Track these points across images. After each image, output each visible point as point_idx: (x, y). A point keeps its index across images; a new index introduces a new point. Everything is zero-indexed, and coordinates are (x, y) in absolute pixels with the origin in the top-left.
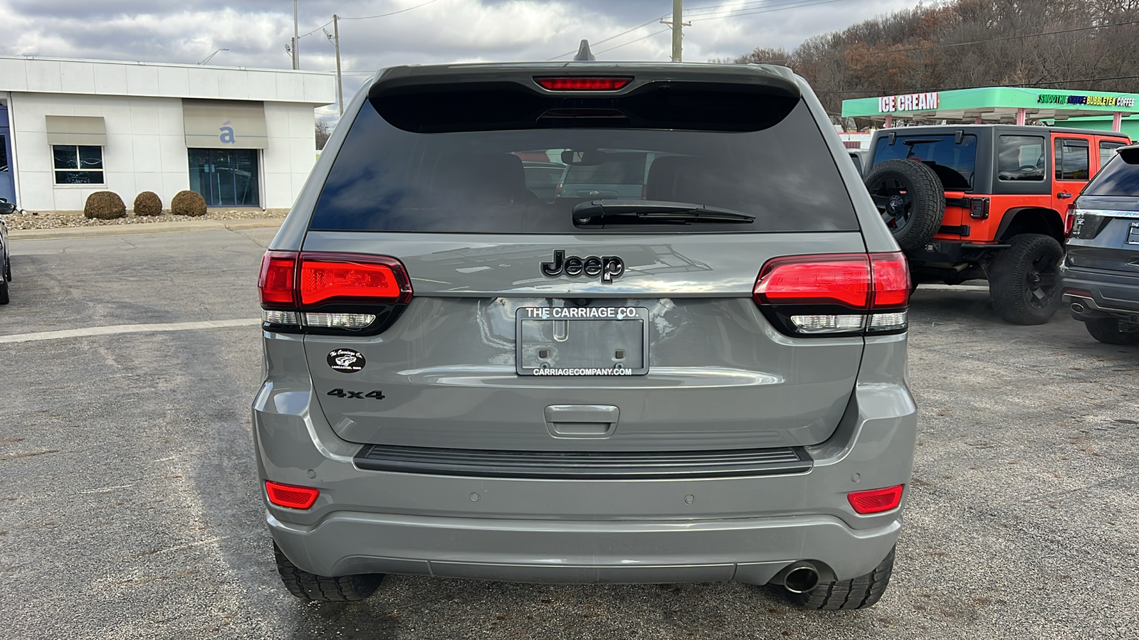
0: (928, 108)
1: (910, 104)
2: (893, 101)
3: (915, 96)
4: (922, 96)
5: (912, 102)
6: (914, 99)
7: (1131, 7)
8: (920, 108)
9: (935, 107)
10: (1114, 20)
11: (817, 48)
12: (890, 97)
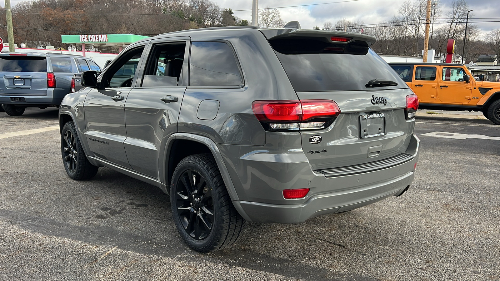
0: (103, 41)
1: (95, 39)
2: (87, 37)
3: (97, 36)
4: (100, 36)
5: (95, 38)
6: (96, 37)
7: (159, 5)
8: (100, 41)
9: (106, 41)
10: (153, 10)
11: (24, 7)
12: (85, 35)
